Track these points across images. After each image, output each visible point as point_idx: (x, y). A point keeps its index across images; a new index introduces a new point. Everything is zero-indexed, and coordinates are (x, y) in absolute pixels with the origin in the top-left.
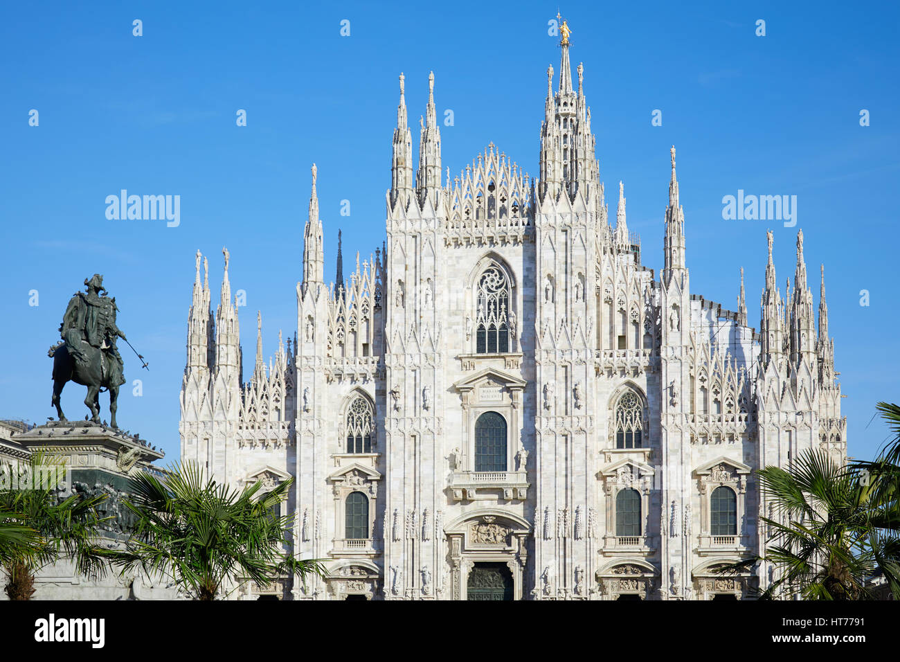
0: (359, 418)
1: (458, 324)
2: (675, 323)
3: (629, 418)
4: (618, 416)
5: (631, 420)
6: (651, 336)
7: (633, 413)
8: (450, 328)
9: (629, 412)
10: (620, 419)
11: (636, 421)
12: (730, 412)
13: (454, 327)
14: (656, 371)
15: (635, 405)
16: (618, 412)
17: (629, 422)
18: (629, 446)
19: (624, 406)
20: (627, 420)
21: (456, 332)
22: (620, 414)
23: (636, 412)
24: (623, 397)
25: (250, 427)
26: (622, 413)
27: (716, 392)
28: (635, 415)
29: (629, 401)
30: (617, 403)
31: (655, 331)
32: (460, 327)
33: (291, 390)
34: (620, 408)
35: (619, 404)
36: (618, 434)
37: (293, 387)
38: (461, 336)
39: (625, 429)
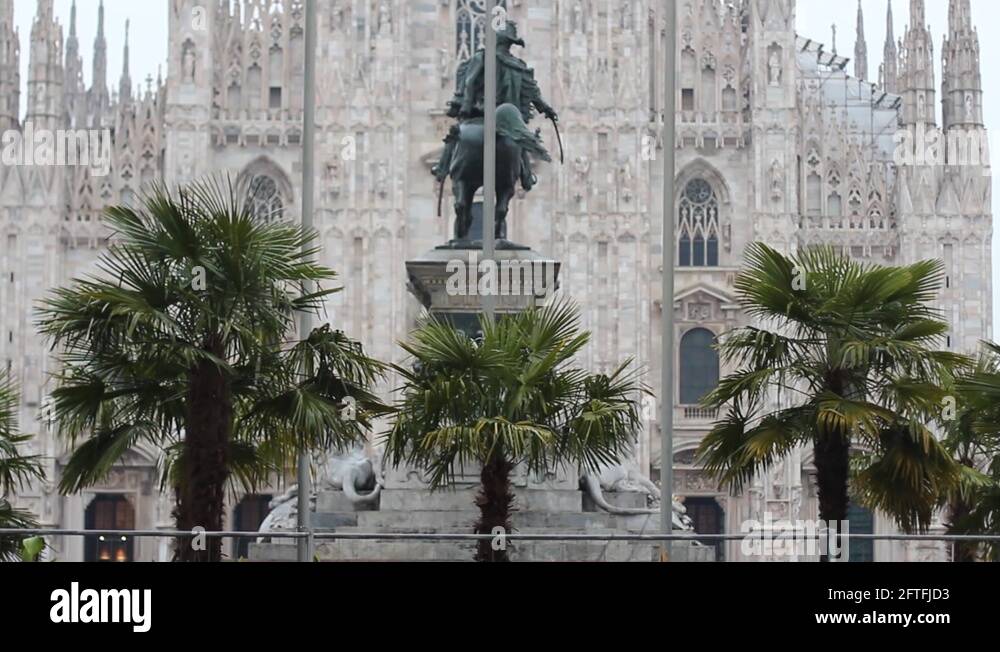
0: (263, 207)
1: (428, 61)
2: (775, 73)
3: (698, 218)
4: (681, 214)
5: (702, 221)
6: (734, 90)
7: (705, 211)
8: (415, 66)
9: (698, 209)
10: (685, 219)
11: (710, 224)
12: (855, 213)
13: (422, 66)
14: (743, 145)
15: (707, 197)
16: (681, 209)
17: (699, 224)
18: (699, 262)
19: (692, 200)
20: (695, 221)
21: (425, 73)
22: (685, 212)
23: (709, 210)
24: (690, 184)
25: (83, 218)
26: (688, 210)
27: (835, 181)
28: (708, 213)
29: (698, 191)
30: (679, 194)
31: (741, 84)
32: (432, 67)
33: (151, 160)
34: (684, 203)
35: (682, 195)
36: (681, 243)
37: (155, 153)
38: (434, 81)
39: (692, 236)
